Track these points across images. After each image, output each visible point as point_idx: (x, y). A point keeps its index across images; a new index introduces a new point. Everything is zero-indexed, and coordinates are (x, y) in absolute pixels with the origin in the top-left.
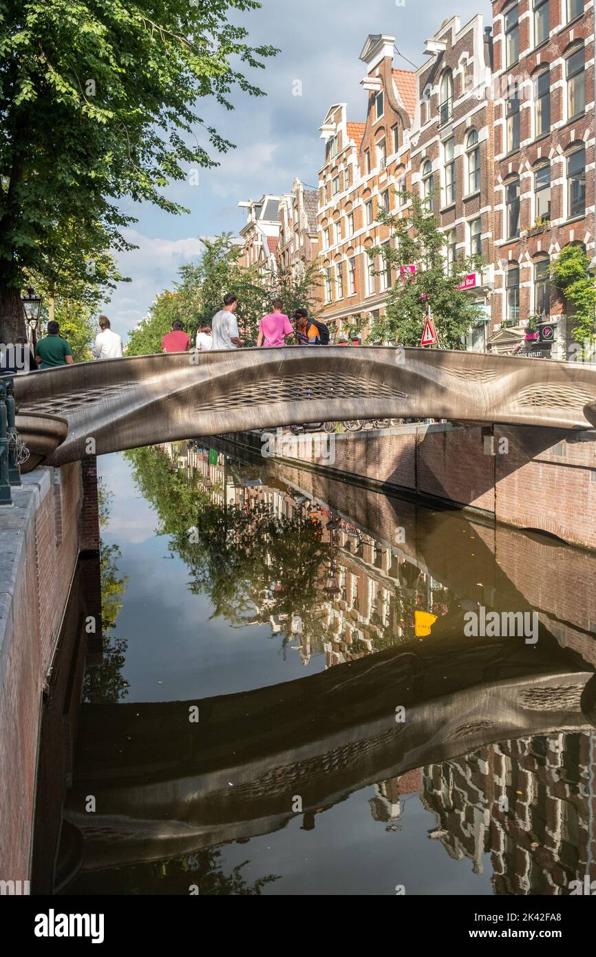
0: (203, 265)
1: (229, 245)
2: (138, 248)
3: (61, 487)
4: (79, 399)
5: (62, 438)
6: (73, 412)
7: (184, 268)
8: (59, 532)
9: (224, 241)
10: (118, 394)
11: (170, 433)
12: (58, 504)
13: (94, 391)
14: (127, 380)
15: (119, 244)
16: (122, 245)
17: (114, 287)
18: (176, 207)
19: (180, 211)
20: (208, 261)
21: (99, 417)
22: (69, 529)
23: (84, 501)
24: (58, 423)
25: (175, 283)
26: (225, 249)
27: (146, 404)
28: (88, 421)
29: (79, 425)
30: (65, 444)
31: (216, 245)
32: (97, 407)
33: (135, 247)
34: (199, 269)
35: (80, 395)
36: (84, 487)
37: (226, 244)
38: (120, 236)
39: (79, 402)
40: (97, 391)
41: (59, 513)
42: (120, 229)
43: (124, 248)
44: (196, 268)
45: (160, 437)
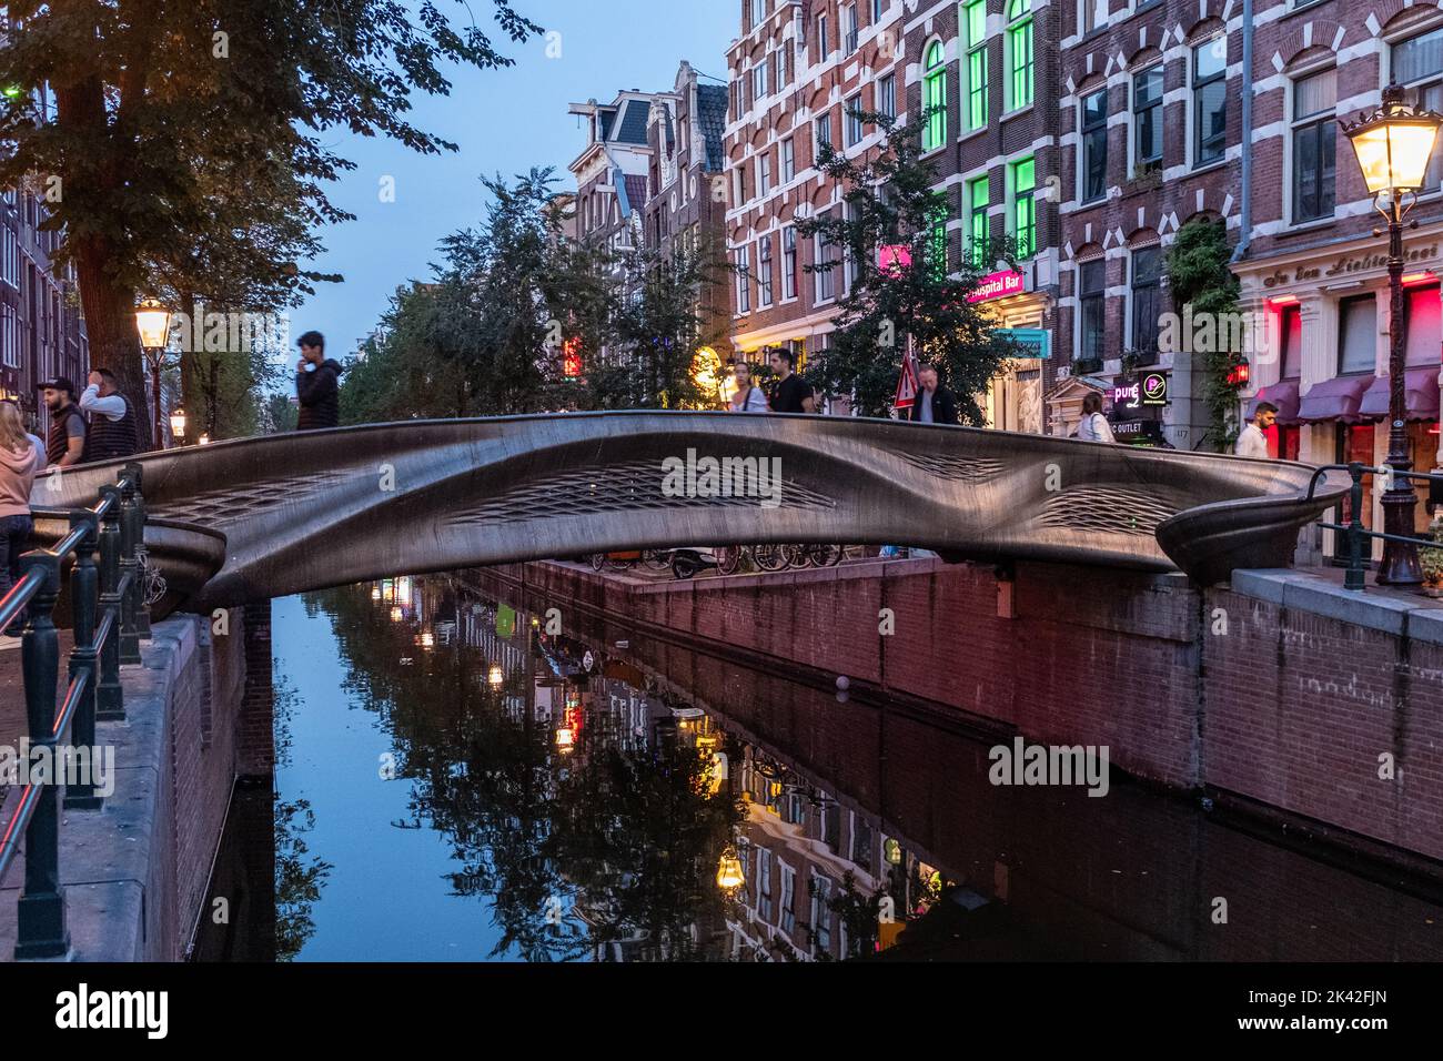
0: (490, 233)
1: (545, 194)
2: (354, 218)
3: (211, 649)
4: (245, 499)
5: (216, 563)
6: (235, 522)
7: (451, 240)
8: (206, 727)
9: (535, 187)
10: (314, 493)
11: (401, 560)
12: (206, 678)
13: (272, 486)
14: (328, 468)
15: (318, 210)
16: (323, 211)
17: (311, 291)
18: (432, 141)
19: (440, 147)
20: (501, 226)
21: (279, 530)
22: (224, 728)
23: (247, 685)
24: (212, 540)
25: (437, 268)
26: (535, 202)
27: (360, 510)
28: (262, 536)
29: (247, 544)
30: (221, 574)
31: (518, 194)
32: (276, 514)
33: (347, 217)
34: (483, 242)
35: (247, 494)
36: (248, 660)
37: (539, 192)
38: (321, 193)
39: (245, 506)
40: (277, 486)
41: (207, 694)
42: (322, 184)
43: (326, 217)
44: (476, 239)
45: (385, 567)
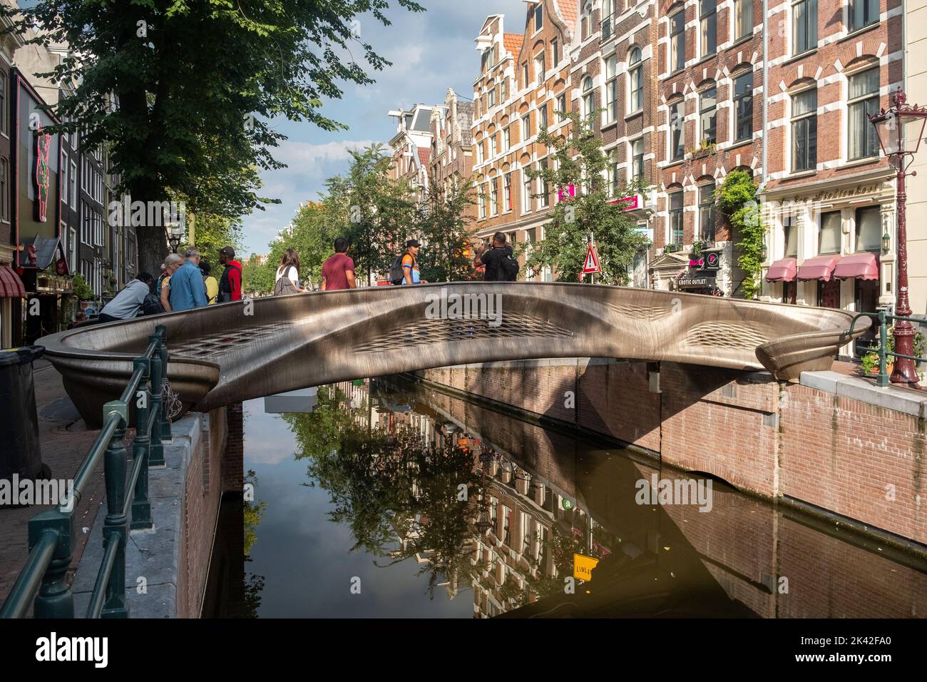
0: (351, 177)
1: (378, 157)
2: (287, 166)
3: (209, 434)
4: (231, 339)
5: (215, 383)
6: (224, 353)
7: (331, 180)
9: (374, 153)
10: (272, 334)
11: (326, 375)
13: (247, 331)
14: (282, 319)
15: (267, 162)
16: (270, 163)
17: (263, 209)
18: (334, 124)
19: (338, 127)
20: (357, 173)
21: (252, 358)
24: (210, 369)
26: (374, 161)
27: (301, 345)
28: (240, 363)
29: (231, 367)
30: (216, 388)
31: (365, 157)
32: (250, 348)
33: (283, 166)
34: (347, 182)
35: (232, 336)
37: (376, 155)
38: (268, 153)
39: (231, 343)
40: (250, 331)
42: (269, 148)
43: (271, 166)
44: (343, 180)
45: (316, 379)
